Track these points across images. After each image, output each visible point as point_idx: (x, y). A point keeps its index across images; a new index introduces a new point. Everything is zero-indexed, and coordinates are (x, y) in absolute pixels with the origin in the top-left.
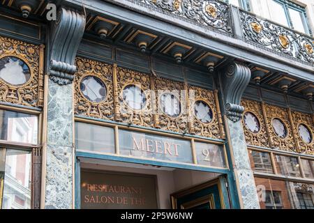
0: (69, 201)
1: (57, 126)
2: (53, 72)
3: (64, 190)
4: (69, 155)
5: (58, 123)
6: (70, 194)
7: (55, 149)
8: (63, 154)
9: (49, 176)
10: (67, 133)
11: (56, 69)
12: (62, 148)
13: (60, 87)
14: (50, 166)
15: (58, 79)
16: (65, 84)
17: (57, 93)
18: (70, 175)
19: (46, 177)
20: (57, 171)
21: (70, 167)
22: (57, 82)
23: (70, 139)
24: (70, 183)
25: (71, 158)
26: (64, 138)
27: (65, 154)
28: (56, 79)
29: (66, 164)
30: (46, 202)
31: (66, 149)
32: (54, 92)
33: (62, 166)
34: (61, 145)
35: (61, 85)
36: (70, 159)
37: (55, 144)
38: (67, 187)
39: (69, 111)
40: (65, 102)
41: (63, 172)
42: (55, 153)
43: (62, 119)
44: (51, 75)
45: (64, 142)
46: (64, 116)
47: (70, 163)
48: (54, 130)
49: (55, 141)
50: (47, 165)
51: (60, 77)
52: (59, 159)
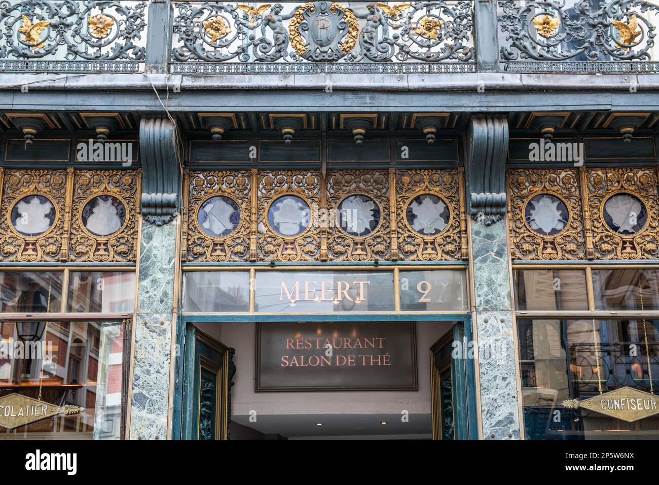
0: (165, 386)
1: (152, 287)
2: (145, 210)
3: (158, 372)
4: (167, 325)
5: (154, 281)
6: (166, 378)
7: (147, 319)
8: (158, 325)
9: (138, 356)
10: (165, 294)
11: (148, 205)
12: (158, 316)
13: (157, 229)
14: (140, 343)
15: (154, 218)
16: (164, 223)
17: (154, 239)
18: (168, 352)
19: (135, 357)
20: (149, 349)
21: (167, 341)
22: (154, 222)
23: (170, 301)
24: (167, 363)
25: (171, 328)
26: (162, 302)
27: (162, 324)
28: (152, 218)
29: (162, 338)
30: (133, 389)
31: (163, 317)
32: (149, 237)
33: (156, 341)
34: (157, 312)
35: (159, 226)
36: (169, 331)
37: (149, 311)
38: (162, 368)
39: (170, 262)
40: (164, 250)
41: (158, 349)
42: (148, 325)
43: (159, 275)
44: (145, 215)
45: (161, 307)
46: (162, 270)
47: (168, 335)
48: (147, 292)
49: (148, 308)
50: (136, 342)
51: (156, 214)
52: (153, 332)
